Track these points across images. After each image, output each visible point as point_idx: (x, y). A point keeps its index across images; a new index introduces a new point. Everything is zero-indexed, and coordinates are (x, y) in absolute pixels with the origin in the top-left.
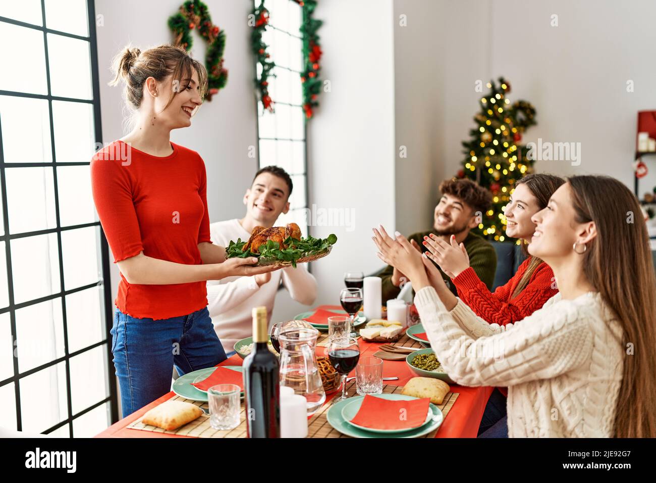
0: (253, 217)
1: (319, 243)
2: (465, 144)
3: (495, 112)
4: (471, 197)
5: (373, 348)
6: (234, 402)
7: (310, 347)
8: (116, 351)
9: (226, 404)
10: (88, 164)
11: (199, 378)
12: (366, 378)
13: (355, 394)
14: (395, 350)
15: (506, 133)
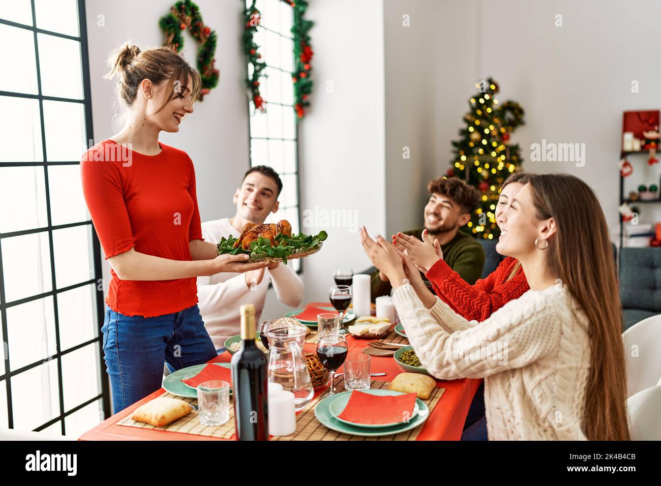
0: (242, 216)
1: (310, 239)
2: (455, 144)
3: (484, 112)
4: (460, 195)
5: (361, 344)
6: (223, 399)
7: (298, 343)
8: (107, 349)
9: (215, 400)
10: (78, 163)
11: (188, 376)
12: (354, 373)
13: (344, 389)
14: (384, 347)
15: (495, 133)
